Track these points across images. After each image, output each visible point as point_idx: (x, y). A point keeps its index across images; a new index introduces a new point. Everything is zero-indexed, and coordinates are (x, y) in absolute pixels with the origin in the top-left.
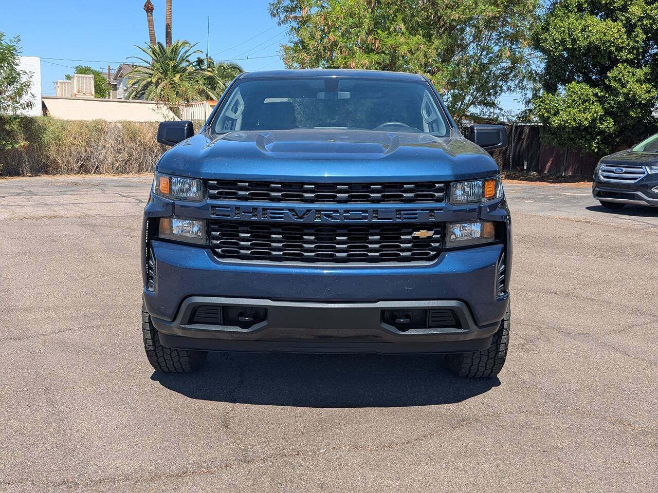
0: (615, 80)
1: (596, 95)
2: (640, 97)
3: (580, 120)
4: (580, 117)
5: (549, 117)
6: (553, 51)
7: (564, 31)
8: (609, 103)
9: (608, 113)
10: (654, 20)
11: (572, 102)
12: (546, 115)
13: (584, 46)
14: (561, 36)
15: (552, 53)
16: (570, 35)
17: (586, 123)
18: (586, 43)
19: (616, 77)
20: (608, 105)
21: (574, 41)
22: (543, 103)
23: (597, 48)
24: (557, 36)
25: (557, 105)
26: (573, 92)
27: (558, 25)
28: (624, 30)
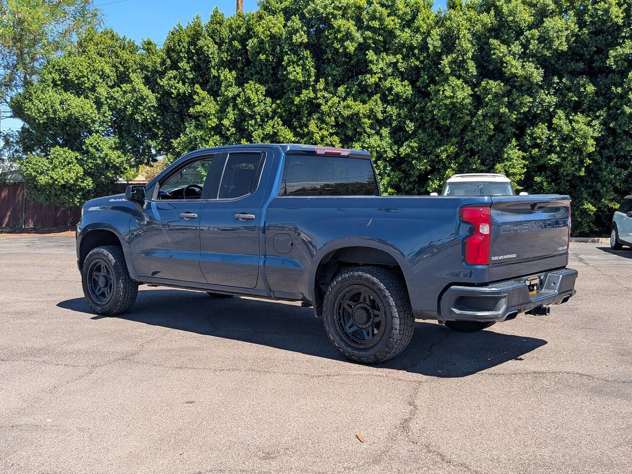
0: (92, 146)
1: (76, 158)
2: (114, 161)
3: (67, 179)
4: (67, 176)
5: (36, 176)
6: (37, 119)
7: (47, 103)
8: (87, 165)
9: (86, 173)
10: (117, 101)
11: (59, 163)
12: (33, 174)
13: (64, 117)
14: (44, 106)
15: (37, 121)
16: (52, 107)
17: (72, 181)
18: (66, 114)
19: (92, 144)
20: (88, 167)
21: (55, 112)
22: (29, 163)
23: (77, 119)
24: (41, 106)
25: (43, 166)
26: (58, 154)
27: (40, 97)
28: (95, 106)
